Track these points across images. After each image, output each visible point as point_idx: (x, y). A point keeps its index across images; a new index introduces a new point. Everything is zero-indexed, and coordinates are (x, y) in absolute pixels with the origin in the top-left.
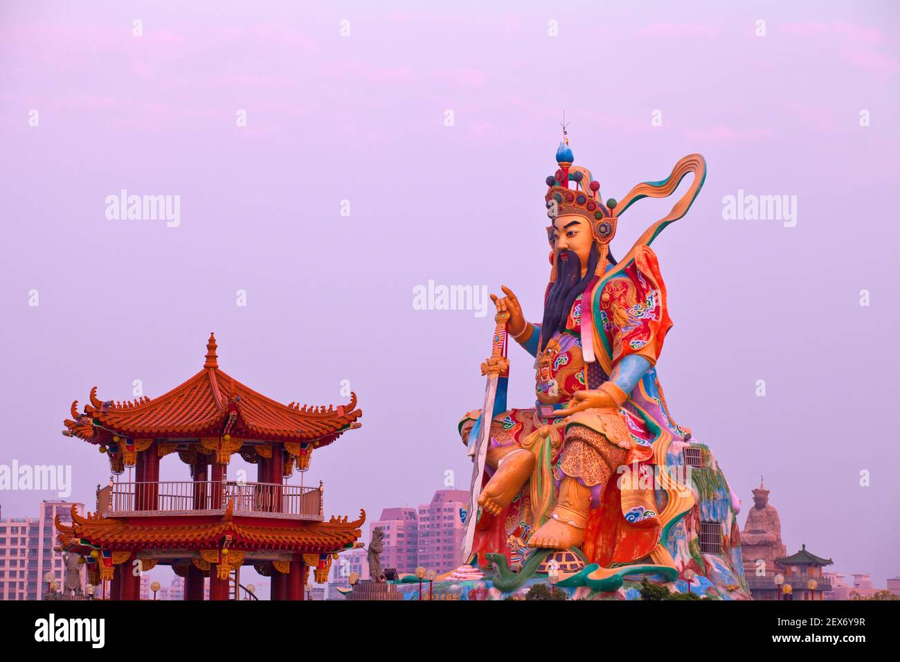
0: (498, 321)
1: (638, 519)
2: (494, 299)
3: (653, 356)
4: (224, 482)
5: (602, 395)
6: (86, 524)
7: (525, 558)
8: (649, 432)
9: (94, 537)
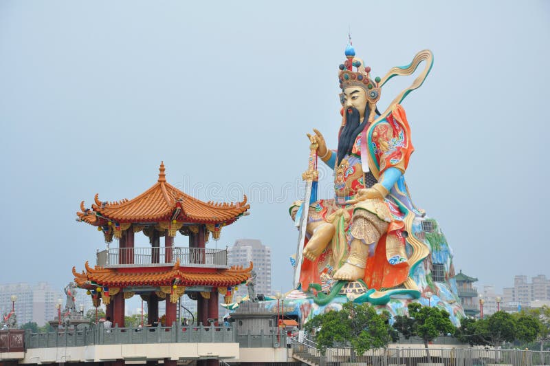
0: (311, 149)
1: (397, 263)
2: (309, 136)
3: (404, 168)
4: (173, 247)
5: (374, 191)
6: (94, 272)
7: (332, 286)
8: (401, 212)
9: (99, 280)
